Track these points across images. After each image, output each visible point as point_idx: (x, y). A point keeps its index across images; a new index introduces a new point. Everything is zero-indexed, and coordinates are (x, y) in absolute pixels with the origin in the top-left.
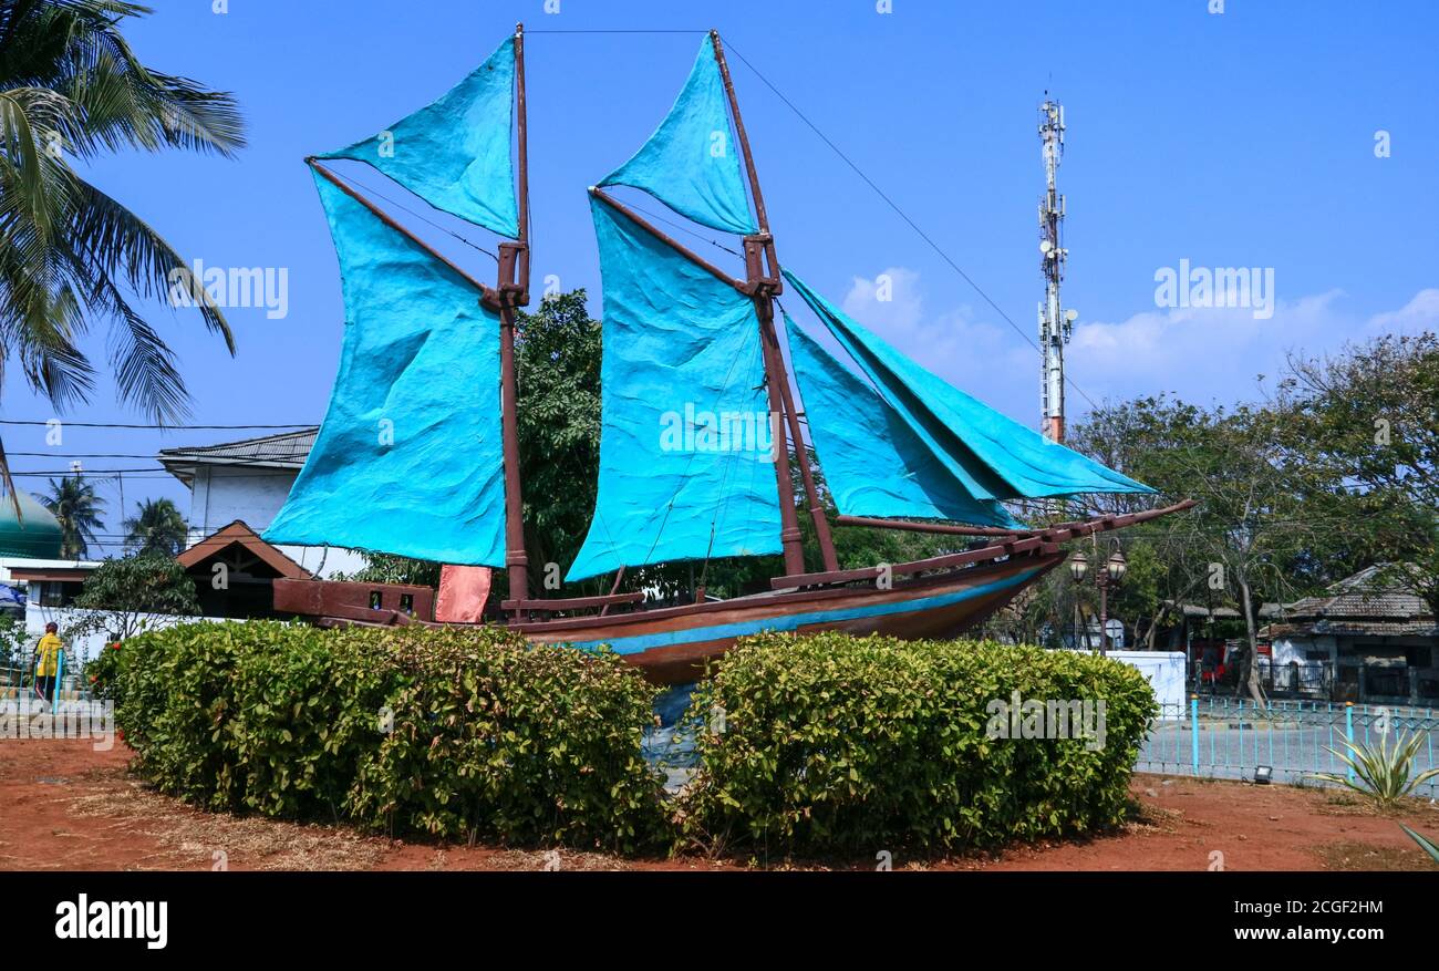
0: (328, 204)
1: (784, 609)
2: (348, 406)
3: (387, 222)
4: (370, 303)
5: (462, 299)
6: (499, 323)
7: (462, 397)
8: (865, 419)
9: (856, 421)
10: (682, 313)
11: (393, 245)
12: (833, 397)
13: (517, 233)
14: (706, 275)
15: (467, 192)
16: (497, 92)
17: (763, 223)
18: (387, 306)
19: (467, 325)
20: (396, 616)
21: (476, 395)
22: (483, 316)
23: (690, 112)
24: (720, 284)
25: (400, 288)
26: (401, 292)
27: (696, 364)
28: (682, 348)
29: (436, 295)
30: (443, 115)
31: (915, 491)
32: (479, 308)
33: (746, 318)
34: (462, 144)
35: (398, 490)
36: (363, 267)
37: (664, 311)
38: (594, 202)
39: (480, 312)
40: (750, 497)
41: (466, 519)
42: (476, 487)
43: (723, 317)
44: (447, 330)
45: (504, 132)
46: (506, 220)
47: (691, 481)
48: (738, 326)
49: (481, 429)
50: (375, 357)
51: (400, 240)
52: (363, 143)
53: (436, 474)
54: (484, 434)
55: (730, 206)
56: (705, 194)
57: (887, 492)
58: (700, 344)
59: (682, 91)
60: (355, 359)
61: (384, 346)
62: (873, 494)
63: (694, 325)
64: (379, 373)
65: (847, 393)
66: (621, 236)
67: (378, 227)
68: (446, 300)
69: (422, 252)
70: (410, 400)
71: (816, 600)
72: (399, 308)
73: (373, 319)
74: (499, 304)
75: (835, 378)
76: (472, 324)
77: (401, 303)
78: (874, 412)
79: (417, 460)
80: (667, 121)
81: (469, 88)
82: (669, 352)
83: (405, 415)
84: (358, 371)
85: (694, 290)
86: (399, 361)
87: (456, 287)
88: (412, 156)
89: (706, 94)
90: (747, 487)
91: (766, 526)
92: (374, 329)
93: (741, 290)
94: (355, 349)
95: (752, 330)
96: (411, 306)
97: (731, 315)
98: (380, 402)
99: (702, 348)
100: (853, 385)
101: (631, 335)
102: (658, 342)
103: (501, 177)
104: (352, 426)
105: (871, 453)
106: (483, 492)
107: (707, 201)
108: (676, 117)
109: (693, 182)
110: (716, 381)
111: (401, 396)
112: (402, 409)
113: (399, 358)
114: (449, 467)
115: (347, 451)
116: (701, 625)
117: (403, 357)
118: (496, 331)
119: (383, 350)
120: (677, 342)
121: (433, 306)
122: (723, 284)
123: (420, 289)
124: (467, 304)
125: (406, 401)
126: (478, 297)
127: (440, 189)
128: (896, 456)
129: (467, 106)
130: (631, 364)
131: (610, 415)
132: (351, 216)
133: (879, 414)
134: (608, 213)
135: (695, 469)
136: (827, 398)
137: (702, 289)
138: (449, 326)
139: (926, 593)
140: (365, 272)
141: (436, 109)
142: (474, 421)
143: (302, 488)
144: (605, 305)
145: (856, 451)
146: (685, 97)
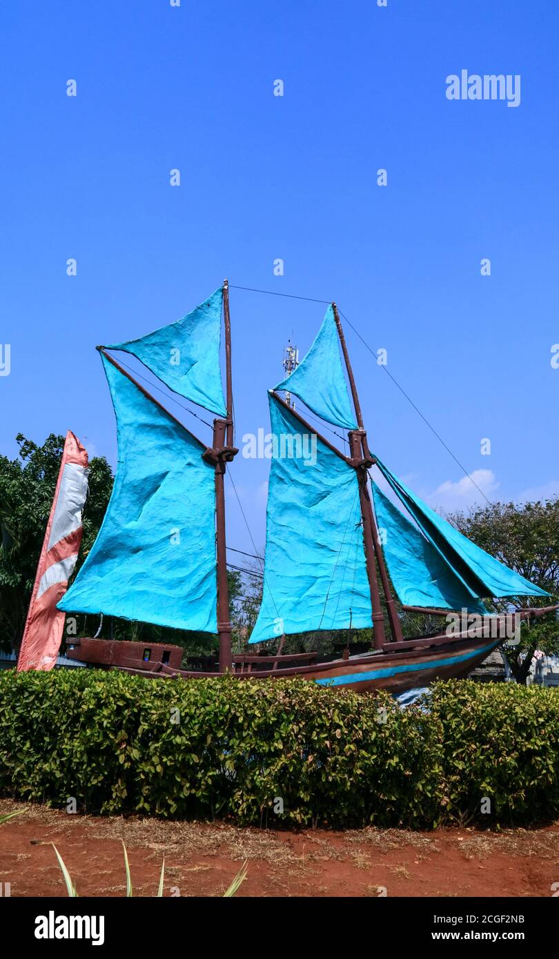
0: (111, 379)
1: (389, 664)
2: (117, 518)
3: (147, 396)
4: (133, 449)
5: (191, 453)
6: (214, 471)
7: (189, 518)
8: (410, 546)
9: (405, 547)
10: (314, 474)
11: (149, 412)
12: (394, 533)
13: (226, 413)
14: (330, 452)
15: (192, 383)
16: (212, 321)
17: (360, 423)
18: (143, 453)
19: (192, 470)
20: (161, 667)
21: (199, 517)
22: (203, 465)
23: (320, 351)
24: (337, 458)
25: (151, 441)
26: (151, 444)
27: (321, 507)
28: (313, 496)
29: (174, 448)
30: (180, 331)
31: (435, 591)
32: (201, 460)
33: (351, 481)
34: (189, 351)
35: (145, 578)
36: (130, 425)
37: (304, 472)
38: (272, 400)
39: (202, 462)
40: (353, 592)
41: (189, 600)
42: (196, 579)
43: (337, 479)
44: (179, 472)
45: (215, 347)
46: (218, 404)
47: (319, 581)
48: (346, 485)
49: (201, 540)
50: (134, 486)
51: (155, 410)
52: (133, 342)
53: (170, 569)
54: (204, 543)
55: (342, 411)
56: (327, 402)
57: (421, 591)
58: (324, 495)
59: (316, 338)
60: (123, 486)
61: (140, 480)
62: (414, 593)
63: (321, 483)
64: (134, 498)
65: (401, 530)
66: (284, 422)
67: (141, 398)
68: (180, 453)
69: (168, 419)
70: (156, 517)
71: (405, 658)
72: (150, 455)
73: (134, 460)
74: (217, 459)
75: (396, 521)
76: (196, 470)
77: (151, 452)
78: (416, 543)
79: (158, 558)
80: (309, 355)
81: (196, 316)
82: (305, 498)
83: (152, 527)
84: (124, 494)
85: (323, 461)
86: (148, 490)
87: (187, 445)
88: (161, 355)
89: (329, 340)
90: (350, 585)
91: (363, 610)
92: (135, 467)
93: (350, 464)
94: (123, 480)
95: (354, 488)
96: (157, 454)
97: (343, 478)
98: (137, 516)
99: (325, 497)
100: (406, 526)
101: (285, 485)
102: (300, 492)
103: (213, 376)
104: (118, 532)
105: (412, 567)
106: (202, 582)
107: (328, 406)
108: (313, 352)
109: (321, 394)
110: (333, 518)
111: (149, 514)
112: (150, 523)
113: (148, 488)
114: (180, 564)
115: (113, 549)
116: (346, 674)
117: (150, 488)
118: (212, 476)
119: (140, 482)
120: (310, 492)
121: (171, 455)
122: (340, 459)
123: (164, 443)
124: (194, 457)
125: (152, 518)
126: (201, 452)
127: (175, 378)
128: (425, 569)
129: (194, 327)
130: (283, 504)
131: (272, 536)
132: (124, 390)
133: (419, 544)
134: (279, 408)
135: (320, 573)
136: (391, 533)
137: (328, 461)
138: (180, 470)
139: (456, 654)
140: (131, 428)
141: (177, 326)
142: (197, 534)
143: (85, 573)
144: (272, 465)
145: (405, 566)
146: (318, 341)
